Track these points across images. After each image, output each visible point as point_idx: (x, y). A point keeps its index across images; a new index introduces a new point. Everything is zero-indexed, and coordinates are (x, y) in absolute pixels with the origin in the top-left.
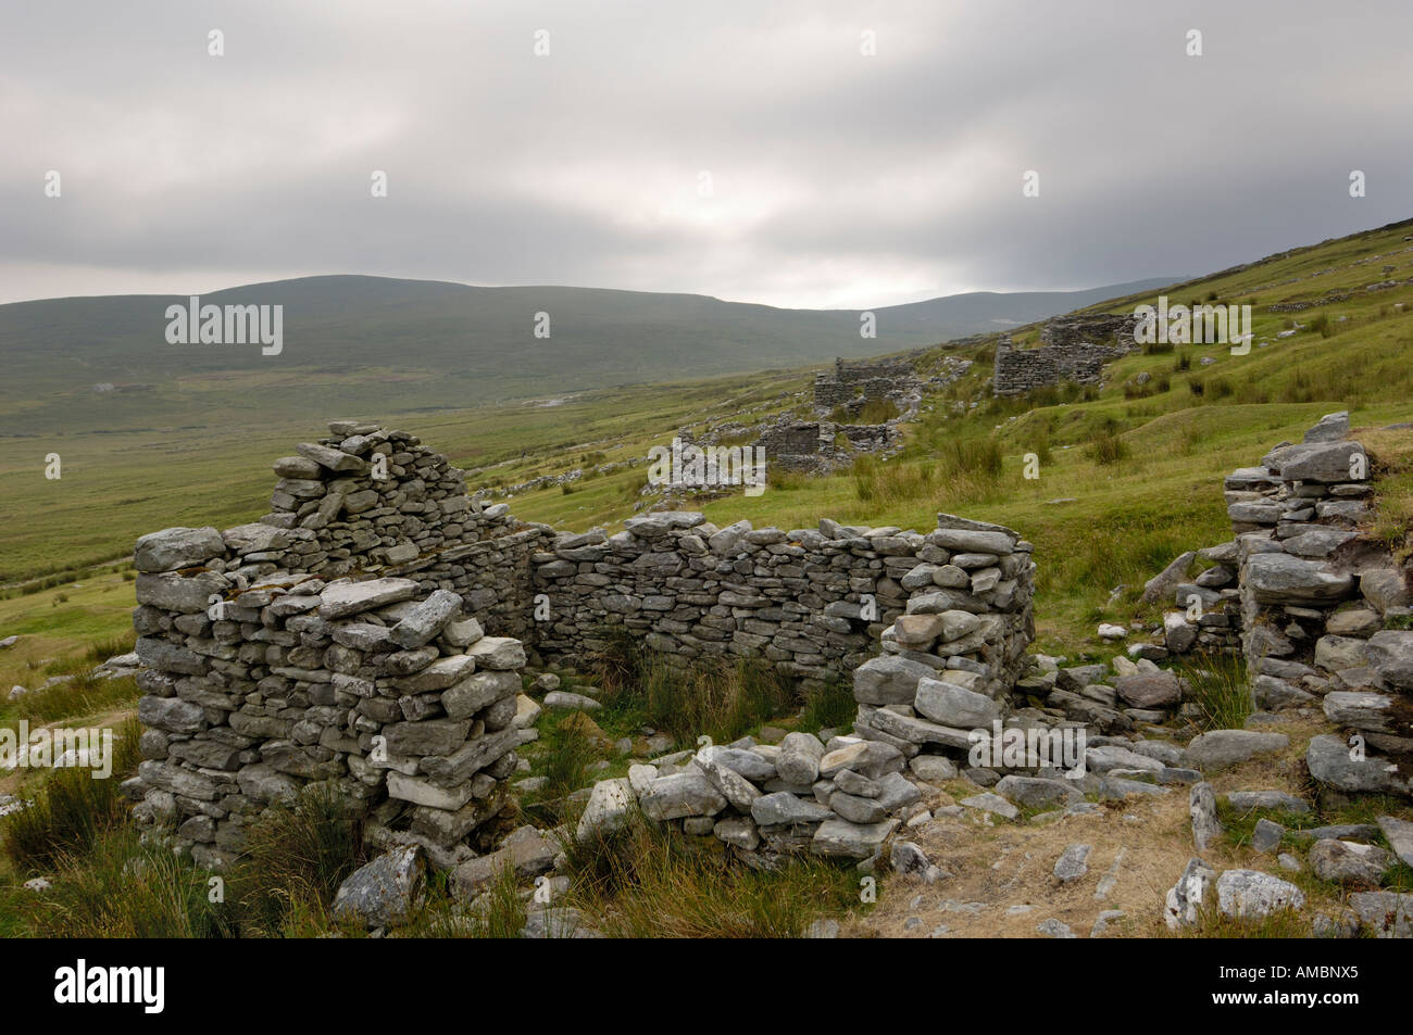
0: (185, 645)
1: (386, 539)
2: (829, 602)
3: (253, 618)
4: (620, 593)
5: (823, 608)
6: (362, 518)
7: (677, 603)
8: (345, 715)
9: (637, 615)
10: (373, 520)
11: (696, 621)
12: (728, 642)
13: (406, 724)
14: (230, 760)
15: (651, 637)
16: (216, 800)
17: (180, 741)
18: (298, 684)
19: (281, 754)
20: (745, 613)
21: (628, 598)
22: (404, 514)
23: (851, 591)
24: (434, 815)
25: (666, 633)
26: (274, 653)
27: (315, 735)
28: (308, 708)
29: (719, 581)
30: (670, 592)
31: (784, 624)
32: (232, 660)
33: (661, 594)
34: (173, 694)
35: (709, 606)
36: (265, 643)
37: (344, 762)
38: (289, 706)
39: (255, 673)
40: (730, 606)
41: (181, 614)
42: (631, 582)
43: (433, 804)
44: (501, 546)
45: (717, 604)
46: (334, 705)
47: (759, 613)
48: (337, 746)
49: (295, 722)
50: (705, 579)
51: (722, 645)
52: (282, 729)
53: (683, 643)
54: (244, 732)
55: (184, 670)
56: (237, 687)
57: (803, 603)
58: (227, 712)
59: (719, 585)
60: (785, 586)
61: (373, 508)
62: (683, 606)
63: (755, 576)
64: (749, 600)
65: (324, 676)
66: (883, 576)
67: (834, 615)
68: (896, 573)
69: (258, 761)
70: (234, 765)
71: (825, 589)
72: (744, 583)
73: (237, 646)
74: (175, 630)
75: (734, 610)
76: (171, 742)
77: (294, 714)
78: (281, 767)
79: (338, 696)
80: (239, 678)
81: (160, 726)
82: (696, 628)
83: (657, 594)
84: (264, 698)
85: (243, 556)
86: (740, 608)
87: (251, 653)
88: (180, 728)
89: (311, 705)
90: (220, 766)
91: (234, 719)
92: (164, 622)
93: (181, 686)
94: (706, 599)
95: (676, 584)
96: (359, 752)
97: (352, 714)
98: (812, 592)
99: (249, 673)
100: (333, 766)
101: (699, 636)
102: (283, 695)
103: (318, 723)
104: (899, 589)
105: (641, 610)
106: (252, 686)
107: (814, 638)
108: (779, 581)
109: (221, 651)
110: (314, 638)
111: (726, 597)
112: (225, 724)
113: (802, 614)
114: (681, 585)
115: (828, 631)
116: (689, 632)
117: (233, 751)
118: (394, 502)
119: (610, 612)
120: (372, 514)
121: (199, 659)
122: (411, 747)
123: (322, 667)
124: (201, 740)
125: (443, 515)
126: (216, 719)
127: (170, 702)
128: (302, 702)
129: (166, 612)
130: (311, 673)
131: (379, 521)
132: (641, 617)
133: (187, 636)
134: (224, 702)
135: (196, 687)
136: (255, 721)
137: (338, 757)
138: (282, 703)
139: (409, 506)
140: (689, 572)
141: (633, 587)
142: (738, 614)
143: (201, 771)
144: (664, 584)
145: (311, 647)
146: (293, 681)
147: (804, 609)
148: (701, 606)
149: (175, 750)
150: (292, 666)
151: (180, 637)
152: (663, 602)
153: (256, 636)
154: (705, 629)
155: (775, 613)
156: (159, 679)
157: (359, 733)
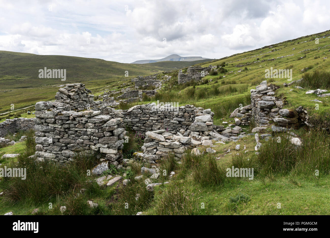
0: (48, 126)
1: (80, 106)
2: (174, 118)
3: (67, 118)
4: (127, 118)
5: (173, 119)
6: (76, 101)
7: (140, 120)
8: (91, 137)
9: (131, 123)
10: (78, 101)
11: (145, 123)
12: (152, 127)
13: (105, 137)
14: (60, 149)
15: (134, 127)
16: (56, 158)
17: (46, 146)
18: (78, 131)
19: (73, 146)
20: (155, 121)
21: (129, 119)
22: (83, 100)
23: (179, 115)
24: (111, 155)
25: (137, 126)
26: (72, 125)
27: (82, 142)
28: (80, 136)
29: (150, 115)
30: (139, 118)
31: (164, 123)
32: (61, 128)
33: (136, 118)
34: (45, 136)
35: (147, 120)
36: (69, 124)
37: (89, 147)
38: (75, 136)
39: (66, 130)
40: (152, 120)
41: (47, 119)
42: (129, 116)
43: (111, 153)
44: (100, 109)
45: (149, 120)
46: (87, 135)
47: (158, 121)
48: (88, 143)
49: (77, 139)
50: (146, 115)
51: (150, 128)
52: (73, 141)
53: (141, 128)
54: (64, 143)
55: (48, 131)
56: (62, 133)
57: (168, 118)
58: (59, 139)
59: (150, 116)
60: (164, 115)
61: (78, 99)
62: (141, 120)
63: (158, 113)
64: (156, 119)
65: (85, 129)
66: (185, 112)
67: (175, 120)
68: (188, 111)
69: (67, 149)
70: (61, 150)
71: (173, 115)
72: (155, 115)
73: (62, 125)
74: (46, 122)
75: (153, 121)
76: (44, 146)
77: (77, 138)
78: (73, 149)
79: (89, 133)
80: (63, 132)
81: (41, 143)
82: (145, 125)
83: (135, 118)
84: (69, 135)
85: (56, 108)
86: (154, 120)
87: (66, 126)
88: (47, 143)
89: (81, 136)
90: (57, 150)
91: (61, 140)
92: (43, 121)
93: (46, 134)
94: (147, 119)
95: (140, 116)
96: (93, 144)
97: (92, 137)
98: (170, 116)
99: (65, 130)
100: (87, 147)
101: (145, 126)
102: (74, 134)
103: (83, 139)
104: (189, 114)
105: (132, 122)
106: (66, 133)
107: (171, 125)
108: (163, 114)
109: (58, 126)
110: (83, 122)
111: (151, 118)
112: (59, 142)
113: (168, 121)
114: (141, 116)
115: (174, 124)
116: (143, 126)
117: (61, 147)
118: (81, 98)
119: (124, 123)
120: (78, 100)
121: (53, 128)
122: (107, 142)
123: (84, 128)
124: (51, 146)
125: (89, 101)
126: (56, 141)
127: (44, 138)
128: (79, 135)
129: (43, 119)
130: (82, 129)
131: (79, 102)
132: (132, 123)
133: (48, 123)
134: (58, 137)
135: (51, 134)
136: (67, 140)
137: (88, 146)
138: (74, 136)
139: (84, 99)
140: (143, 113)
141: (130, 117)
142: (154, 121)
143: (52, 152)
144: (137, 116)
145: (82, 123)
146: (77, 131)
147: (169, 120)
148: (145, 120)
149: (45, 148)
150: (77, 128)
151: (46, 124)
152: (137, 120)
153: (68, 122)
154: (146, 125)
155: (162, 121)
156: (41, 133)
157: (94, 140)
